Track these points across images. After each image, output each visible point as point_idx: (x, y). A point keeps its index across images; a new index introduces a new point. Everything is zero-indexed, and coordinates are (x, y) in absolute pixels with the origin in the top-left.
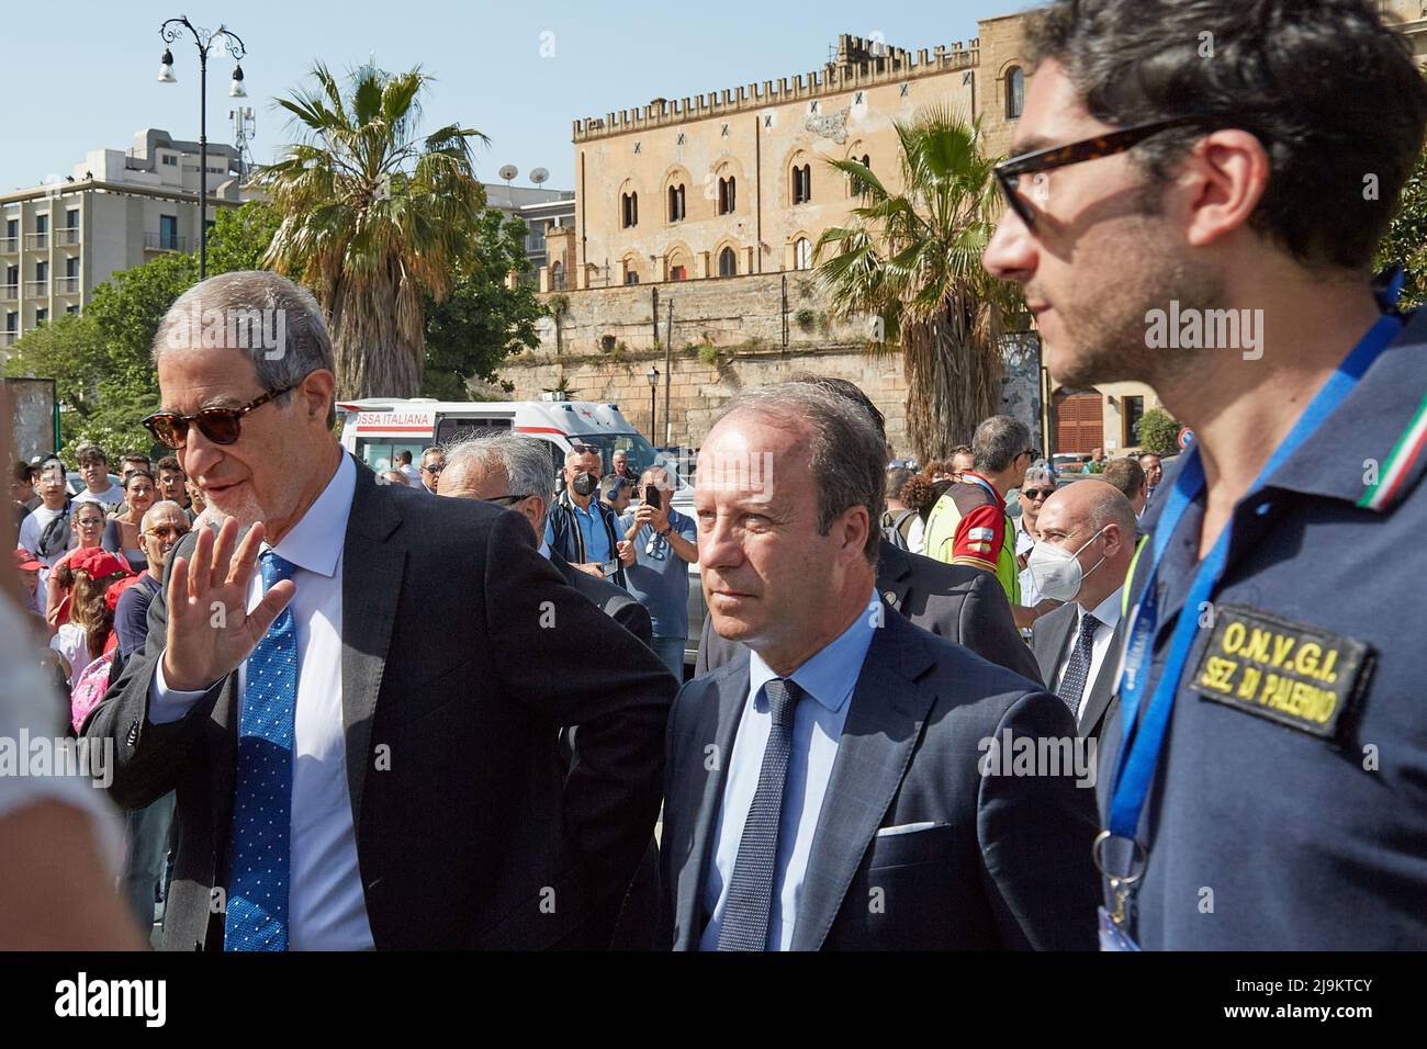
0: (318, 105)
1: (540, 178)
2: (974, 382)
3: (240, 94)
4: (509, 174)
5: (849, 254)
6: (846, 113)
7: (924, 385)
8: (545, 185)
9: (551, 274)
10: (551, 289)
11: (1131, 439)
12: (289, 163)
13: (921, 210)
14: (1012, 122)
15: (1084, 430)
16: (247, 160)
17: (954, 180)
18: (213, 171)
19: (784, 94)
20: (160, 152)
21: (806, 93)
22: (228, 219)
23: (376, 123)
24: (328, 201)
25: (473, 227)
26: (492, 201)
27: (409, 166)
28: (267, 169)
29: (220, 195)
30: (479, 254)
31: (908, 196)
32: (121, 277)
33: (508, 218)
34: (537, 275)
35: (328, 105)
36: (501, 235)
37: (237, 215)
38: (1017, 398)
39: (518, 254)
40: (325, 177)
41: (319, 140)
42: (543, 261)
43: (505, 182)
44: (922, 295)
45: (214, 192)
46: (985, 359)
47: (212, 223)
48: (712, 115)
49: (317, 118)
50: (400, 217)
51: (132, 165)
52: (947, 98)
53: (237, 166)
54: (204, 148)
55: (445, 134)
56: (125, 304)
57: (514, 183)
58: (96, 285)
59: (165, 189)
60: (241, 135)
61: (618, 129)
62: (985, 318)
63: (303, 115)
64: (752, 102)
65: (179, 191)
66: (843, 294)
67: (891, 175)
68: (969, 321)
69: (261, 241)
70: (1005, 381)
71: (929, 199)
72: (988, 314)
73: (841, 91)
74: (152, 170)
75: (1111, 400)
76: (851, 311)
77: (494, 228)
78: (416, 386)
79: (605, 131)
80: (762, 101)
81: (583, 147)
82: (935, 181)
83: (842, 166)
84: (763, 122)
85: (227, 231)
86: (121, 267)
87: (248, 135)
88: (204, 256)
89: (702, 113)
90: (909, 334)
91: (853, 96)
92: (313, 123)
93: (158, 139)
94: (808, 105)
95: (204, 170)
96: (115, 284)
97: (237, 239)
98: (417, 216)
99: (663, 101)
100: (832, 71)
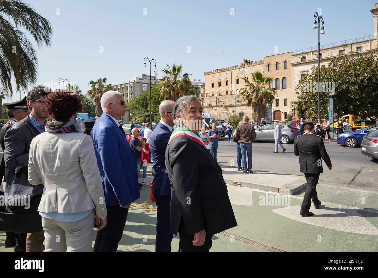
0: (167, 70)
1: (200, 81)
2: (262, 110)
3: (156, 69)
4: (195, 80)
5: (244, 92)
6: (244, 71)
7: (255, 111)
8: (200, 82)
9: (201, 95)
10: (201, 97)
11: (285, 118)
12: (163, 79)
13: (255, 85)
14: (269, 72)
15: (279, 117)
16: (157, 78)
17: (260, 81)
18: (152, 80)
19: (235, 68)
20: (144, 77)
21: (239, 68)
22: (154, 87)
23: (176, 73)
24: (168, 84)
25: (190, 88)
26: (193, 84)
27: (180, 79)
28: (160, 80)
29: (153, 83)
30: (190, 92)
31: (253, 83)
32: (139, 95)
33: (195, 87)
34: (199, 95)
35: (169, 70)
36: (194, 89)
37: (155, 86)
38: (268, 112)
39: (196, 92)
40: (168, 81)
41: (168, 75)
42: (200, 93)
43: (194, 81)
44: (255, 98)
45: (152, 83)
46: (264, 107)
47: (152, 88)
48: (225, 71)
49: (167, 72)
50: (179, 86)
51: (140, 79)
52: (259, 69)
53: (155, 79)
54: (150, 76)
55: (185, 74)
56: (139, 99)
57: (196, 81)
58: (135, 96)
59: (145, 83)
60: (156, 74)
61: (211, 73)
62: (264, 101)
63: (165, 72)
64: (231, 69)
65: (147, 83)
66: (243, 97)
67: (251, 80)
68: (262, 101)
69: (159, 90)
70: (267, 110)
71: (256, 84)
72: (264, 100)
73: (244, 67)
74: (143, 80)
75: (283, 113)
76: (245, 100)
77: (193, 88)
79: (209, 74)
80: (232, 69)
81: (206, 76)
82: (257, 81)
83: (244, 79)
84: (232, 72)
85: (154, 89)
86: (139, 94)
87: (157, 75)
88: (151, 92)
89: (223, 71)
90: (253, 103)
91: (245, 68)
92: (166, 73)
93: (144, 75)
94: (239, 69)
95: (151, 80)
96: (138, 96)
97: (155, 90)
98: (182, 86)
99: (217, 69)
100: (242, 65)
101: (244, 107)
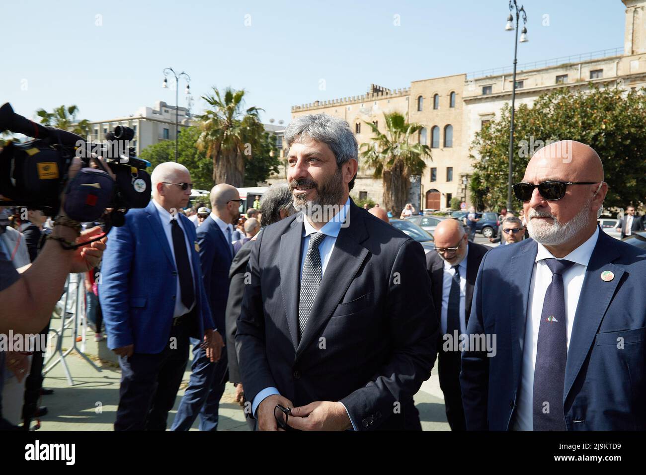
0: (213, 98)
1: (281, 123)
2: (402, 188)
3: (189, 93)
4: (272, 121)
5: (369, 151)
6: (372, 108)
7: (388, 189)
8: (283, 125)
9: (284, 152)
10: (284, 156)
11: (448, 205)
12: (204, 116)
13: (389, 138)
14: (419, 112)
15: (436, 202)
16: (191, 112)
17: (399, 130)
18: (181, 115)
19: (354, 101)
20: (164, 109)
21: (360, 101)
22: (185, 131)
23: (232, 105)
24: (216, 128)
25: (260, 137)
26: (266, 129)
27: (241, 118)
28: (197, 117)
29: (183, 123)
30: (262, 145)
31: (386, 134)
32: (151, 147)
33: (271, 135)
34: (279, 152)
35: (216, 98)
36: (269, 140)
37: (188, 129)
38: (414, 193)
39: (274, 146)
40: (216, 121)
41: (215, 109)
42: (281, 148)
43: (270, 124)
44: (389, 163)
45: (180, 122)
46: (406, 181)
47: (180, 132)
48: (333, 106)
49: (214, 103)
50: (239, 134)
51: (155, 112)
52: (401, 106)
53: (188, 114)
54: (177, 109)
55: (252, 109)
56: (152, 155)
57: (274, 124)
58: (142, 149)
59: (165, 120)
60: (189, 105)
61: (305, 109)
62: (406, 171)
63: (209, 101)
64: (344, 103)
65: (169, 121)
66: (367, 162)
67: (383, 129)
68: (402, 170)
69: (195, 138)
70: (411, 188)
71: (391, 135)
72: (407, 169)
73: (371, 101)
74: (161, 114)
75: (443, 194)
76: (369, 166)
77: (267, 138)
78: (242, 184)
79: (301, 110)
80: (347, 103)
81: (294, 114)
82: (394, 130)
83: (368, 123)
84: (347, 109)
85: (184, 135)
86: (151, 144)
87: (192, 104)
88: (177, 142)
89: (330, 106)
90: (384, 174)
91: (374, 103)
92: (212, 104)
93: (163, 105)
94: (361, 104)
95: (177, 115)
96: (149, 149)
97: (187, 137)
98: (243, 132)
99: (318, 101)
100: (368, 95)
101: (369, 181)
